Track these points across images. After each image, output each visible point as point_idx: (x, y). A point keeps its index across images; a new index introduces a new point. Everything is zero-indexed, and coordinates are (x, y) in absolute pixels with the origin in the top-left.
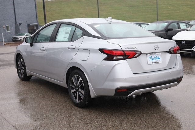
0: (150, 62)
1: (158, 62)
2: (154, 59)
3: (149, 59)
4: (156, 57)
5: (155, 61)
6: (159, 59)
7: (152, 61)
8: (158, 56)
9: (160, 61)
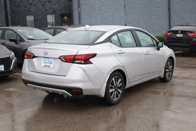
0: (43, 65)
1: (49, 67)
2: (47, 63)
3: (43, 62)
4: (49, 61)
5: (47, 64)
6: (52, 64)
7: (45, 64)
8: (51, 61)
9: (52, 66)
